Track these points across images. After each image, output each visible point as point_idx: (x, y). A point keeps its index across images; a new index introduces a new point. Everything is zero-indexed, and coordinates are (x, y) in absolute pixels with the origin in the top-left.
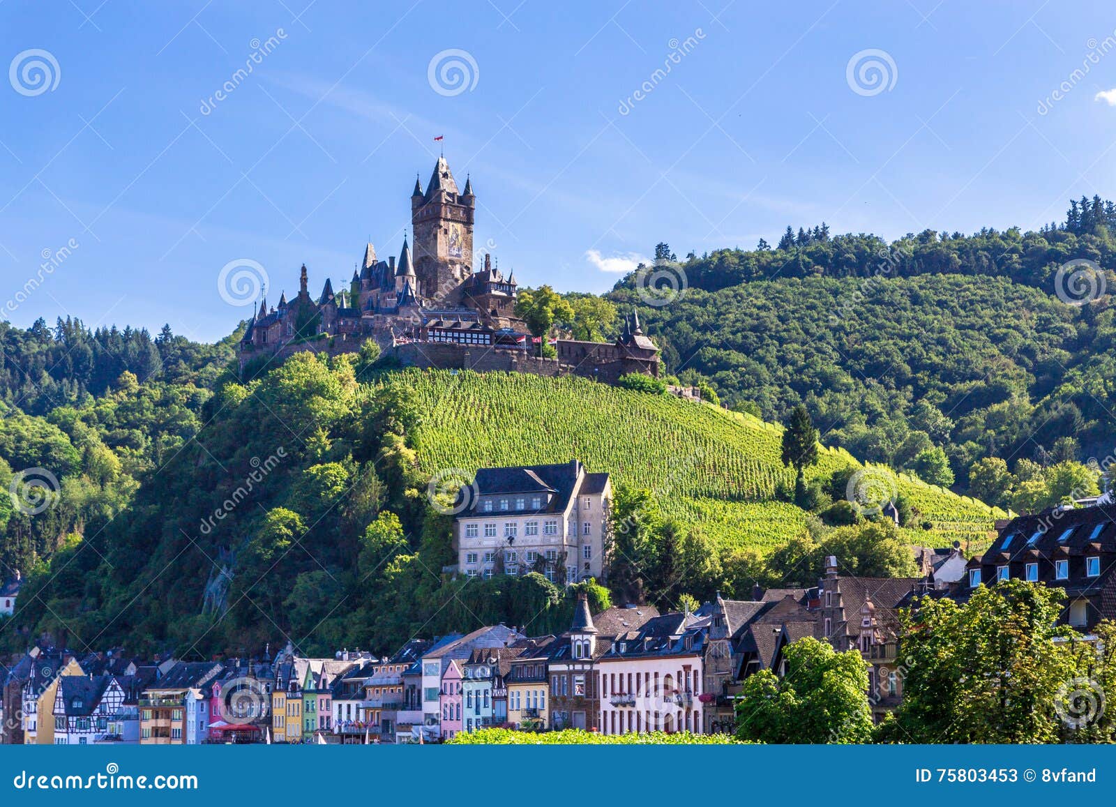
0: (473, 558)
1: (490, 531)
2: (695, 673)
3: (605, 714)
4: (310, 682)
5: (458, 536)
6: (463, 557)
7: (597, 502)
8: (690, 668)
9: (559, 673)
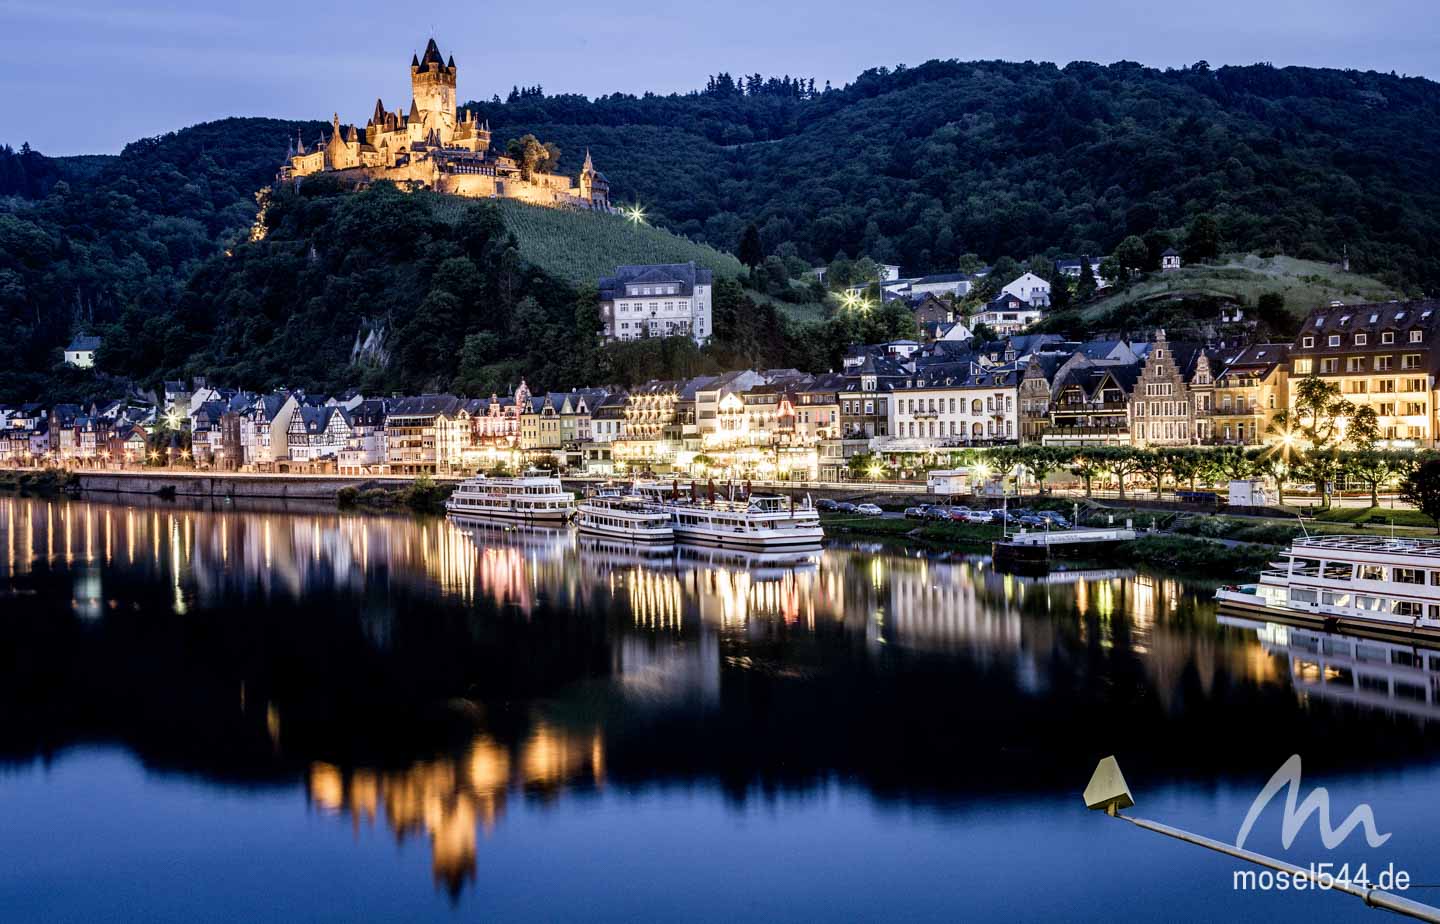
0: (626, 326)
1: (639, 309)
2: (1008, 398)
3: (901, 424)
4: (568, 409)
5: (612, 311)
6: (618, 325)
7: (707, 289)
8: (1002, 395)
9: (851, 400)
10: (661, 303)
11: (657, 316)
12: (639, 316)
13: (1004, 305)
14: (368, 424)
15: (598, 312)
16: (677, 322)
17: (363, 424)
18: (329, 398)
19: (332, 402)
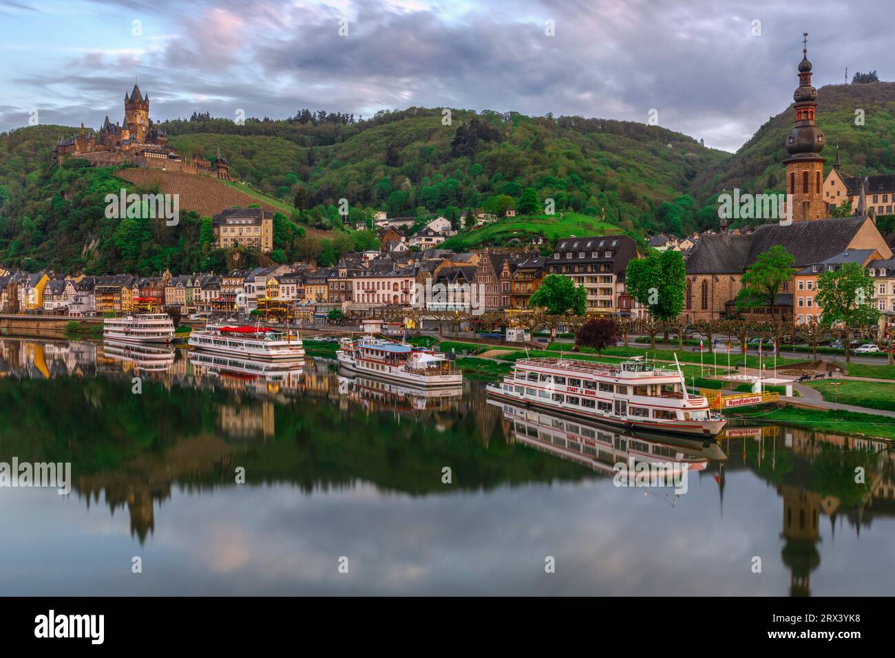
0: (226, 240)
1: (233, 231)
2: (411, 282)
3: (358, 295)
4: (189, 284)
5: (219, 232)
6: (222, 240)
7: (270, 222)
8: (408, 281)
9: (333, 282)
10: (245, 228)
11: (243, 235)
12: (235, 234)
13: (426, 234)
14: (85, 290)
15: (212, 232)
16: (253, 239)
17: (83, 290)
18: (66, 276)
19: (68, 278)
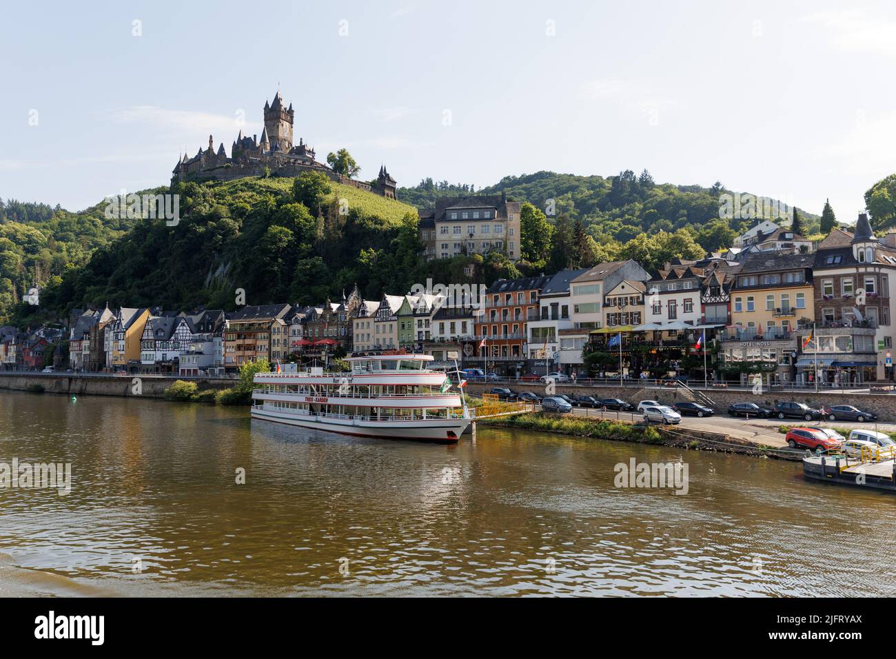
0: (445, 246)
1: (457, 230)
4: (405, 310)
5: (434, 235)
6: (438, 245)
7: (517, 216)
10: (478, 225)
11: (476, 236)
12: (458, 237)
14: (208, 332)
16: (494, 242)
17: (203, 332)
18: (179, 313)
19: (183, 314)
